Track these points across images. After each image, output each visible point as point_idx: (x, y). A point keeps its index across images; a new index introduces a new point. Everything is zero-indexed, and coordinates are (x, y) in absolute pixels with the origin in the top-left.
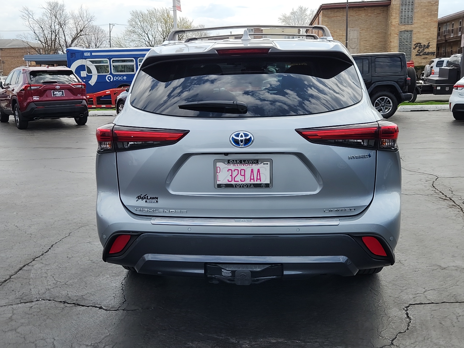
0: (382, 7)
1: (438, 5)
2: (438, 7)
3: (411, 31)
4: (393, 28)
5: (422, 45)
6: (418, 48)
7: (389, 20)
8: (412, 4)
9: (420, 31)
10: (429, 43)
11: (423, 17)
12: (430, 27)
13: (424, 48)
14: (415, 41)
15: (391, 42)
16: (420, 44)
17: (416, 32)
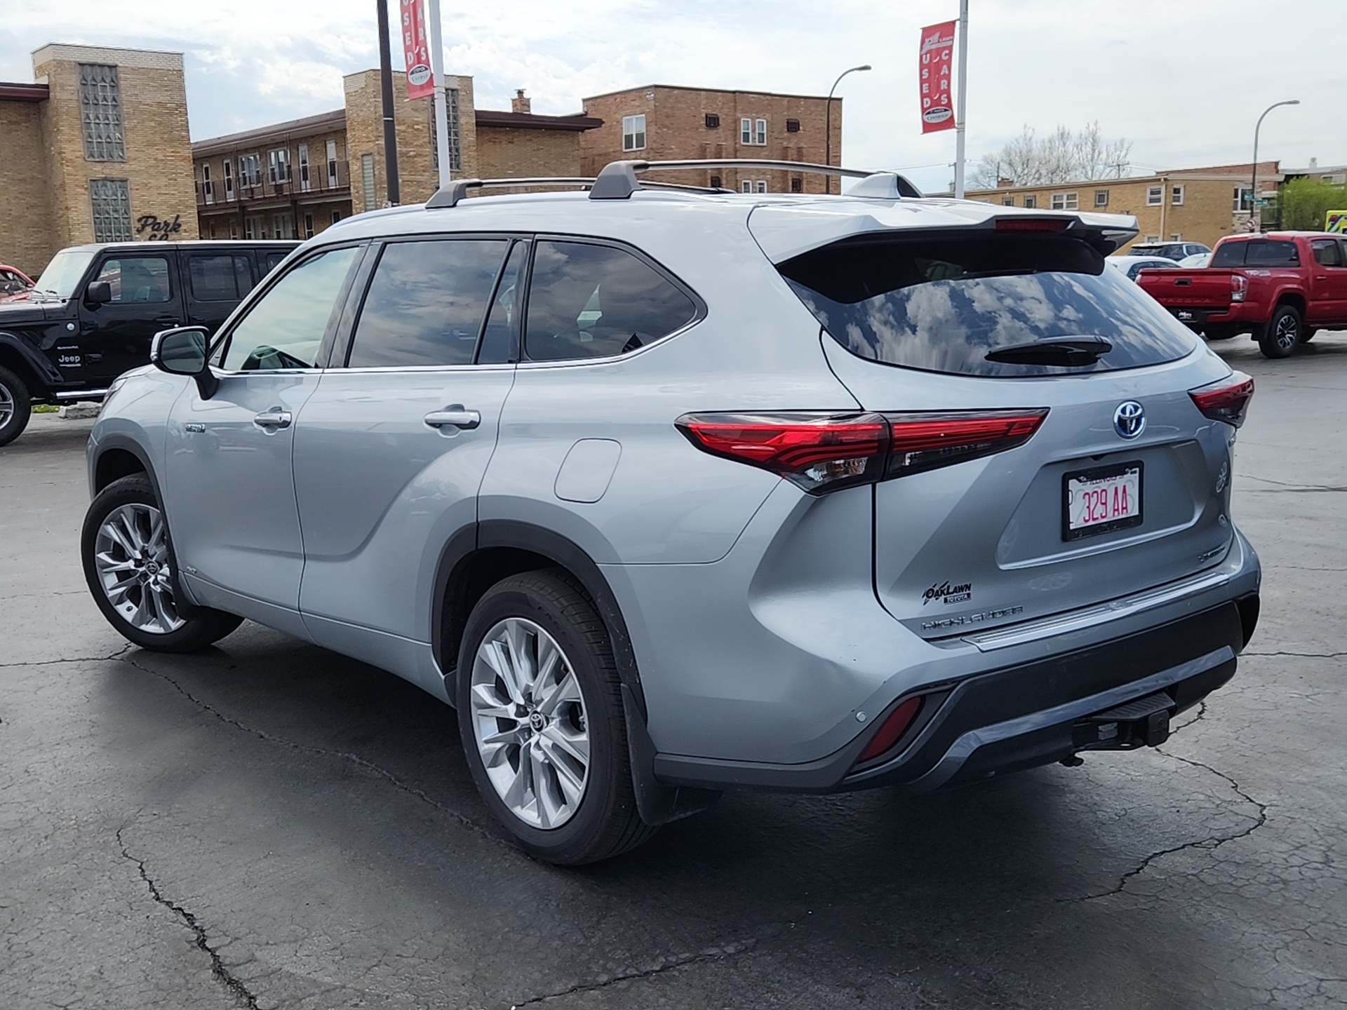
0: (22, 105)
1: (187, 114)
2: (187, 119)
3: (124, 181)
4: (66, 169)
5: (158, 221)
6: (149, 229)
7: (52, 145)
8: (114, 103)
9: (150, 183)
10: (178, 217)
11: (151, 144)
12: (174, 173)
13: (165, 231)
14: (139, 211)
15: (67, 208)
16: (155, 218)
17: (139, 185)
